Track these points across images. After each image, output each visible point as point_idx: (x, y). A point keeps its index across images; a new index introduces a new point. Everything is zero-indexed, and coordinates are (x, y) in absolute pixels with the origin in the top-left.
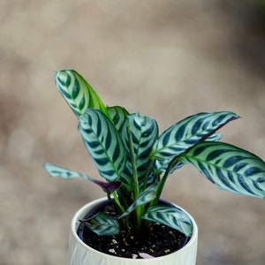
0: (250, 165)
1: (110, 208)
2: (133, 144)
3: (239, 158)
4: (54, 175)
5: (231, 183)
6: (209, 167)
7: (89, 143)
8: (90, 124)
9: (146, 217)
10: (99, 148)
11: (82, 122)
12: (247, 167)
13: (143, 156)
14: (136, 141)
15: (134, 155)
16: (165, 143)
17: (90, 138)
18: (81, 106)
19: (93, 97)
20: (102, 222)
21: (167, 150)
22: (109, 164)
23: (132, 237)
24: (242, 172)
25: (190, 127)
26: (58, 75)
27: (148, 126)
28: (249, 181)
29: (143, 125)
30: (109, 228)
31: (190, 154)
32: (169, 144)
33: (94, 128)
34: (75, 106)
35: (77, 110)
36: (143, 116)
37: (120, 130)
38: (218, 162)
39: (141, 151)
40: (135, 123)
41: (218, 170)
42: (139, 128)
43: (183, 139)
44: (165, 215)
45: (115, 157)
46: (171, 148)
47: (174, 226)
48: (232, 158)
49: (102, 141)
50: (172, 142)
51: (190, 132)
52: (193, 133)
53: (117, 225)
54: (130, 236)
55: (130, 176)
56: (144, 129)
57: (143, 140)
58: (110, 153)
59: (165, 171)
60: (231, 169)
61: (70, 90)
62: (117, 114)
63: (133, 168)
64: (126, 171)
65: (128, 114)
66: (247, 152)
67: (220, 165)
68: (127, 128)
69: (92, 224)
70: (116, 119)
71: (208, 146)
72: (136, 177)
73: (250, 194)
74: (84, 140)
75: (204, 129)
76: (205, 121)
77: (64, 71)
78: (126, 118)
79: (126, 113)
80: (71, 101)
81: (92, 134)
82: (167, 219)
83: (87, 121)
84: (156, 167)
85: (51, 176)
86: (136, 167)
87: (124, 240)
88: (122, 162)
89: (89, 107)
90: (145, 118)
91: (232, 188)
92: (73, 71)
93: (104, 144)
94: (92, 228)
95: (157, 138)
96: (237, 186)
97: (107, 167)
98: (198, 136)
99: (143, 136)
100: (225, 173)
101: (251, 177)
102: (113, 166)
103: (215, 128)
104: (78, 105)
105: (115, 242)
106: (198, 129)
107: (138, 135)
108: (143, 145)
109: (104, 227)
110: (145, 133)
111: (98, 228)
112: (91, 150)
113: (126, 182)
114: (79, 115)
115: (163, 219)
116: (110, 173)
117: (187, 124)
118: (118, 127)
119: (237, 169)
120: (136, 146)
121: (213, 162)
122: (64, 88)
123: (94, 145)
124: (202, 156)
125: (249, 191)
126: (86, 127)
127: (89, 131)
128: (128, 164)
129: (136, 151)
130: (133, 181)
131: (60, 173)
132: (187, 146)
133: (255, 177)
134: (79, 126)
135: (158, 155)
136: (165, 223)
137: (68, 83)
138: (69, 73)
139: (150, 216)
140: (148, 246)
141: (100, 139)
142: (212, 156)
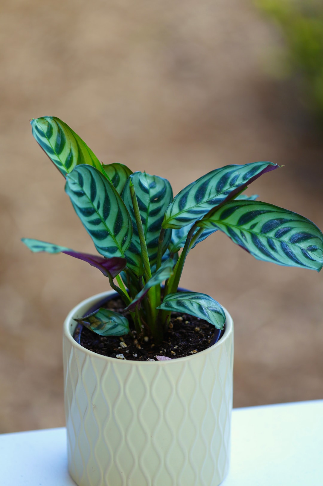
0: (297, 230)
1: (115, 304)
2: (139, 213)
3: (282, 221)
4: (36, 250)
5: (272, 252)
6: (242, 233)
7: (81, 210)
8: (81, 184)
9: (163, 307)
10: (94, 217)
11: (70, 182)
12: (293, 232)
13: (154, 228)
14: (143, 208)
15: (143, 227)
16: (181, 206)
17: (81, 203)
18: (69, 163)
19: (83, 151)
20: (104, 320)
21: (185, 215)
22: (109, 238)
23: (146, 339)
24: (286, 238)
25: (213, 184)
26: (35, 123)
27: (158, 189)
28: (296, 250)
29: (152, 187)
30: (115, 326)
31: (216, 217)
32: (187, 207)
33: (87, 190)
34: (60, 164)
35: (63, 168)
36: (151, 175)
37: (122, 194)
38: (253, 226)
39: (151, 221)
40: (141, 185)
41: (254, 237)
42: (146, 191)
43: (206, 199)
44: (187, 304)
45: (117, 229)
46: (189, 212)
47: (200, 315)
48: (272, 221)
49: (98, 207)
50: (190, 204)
51: (213, 190)
52: (218, 190)
53: (126, 323)
54: (143, 338)
55: (139, 254)
56: (153, 192)
57: (152, 207)
58: (110, 224)
59: (183, 245)
60: (271, 234)
61: (52, 143)
62: (116, 174)
63: (141, 243)
64: (132, 249)
65: (131, 173)
66: (291, 213)
67: (256, 230)
68: (131, 188)
69: (91, 323)
70: (116, 180)
71: (239, 207)
72: (147, 255)
73: (299, 266)
74: (74, 205)
75: (231, 185)
76: (233, 176)
77: (42, 118)
78: (128, 178)
79: (128, 171)
80: (54, 157)
81: (84, 198)
82: (190, 307)
83: (77, 181)
84: (172, 242)
85: (32, 252)
86: (145, 243)
87: (136, 342)
88: (126, 235)
89: (78, 163)
90: (154, 178)
91: (274, 259)
92: (55, 119)
93: (100, 211)
94: (92, 328)
95: (172, 200)
96: (280, 256)
97: (107, 243)
98: (224, 193)
99: (152, 201)
100: (263, 241)
101: (298, 244)
102: (115, 241)
103: (245, 182)
104: (63, 161)
105: (123, 345)
106: (224, 186)
107: (146, 199)
108: (154, 213)
109: (108, 326)
110: (155, 197)
111: (99, 327)
112: (85, 219)
113: (133, 264)
114: (66, 174)
115: (186, 307)
116: (112, 250)
117: (209, 181)
118: (119, 189)
119: (279, 235)
120: (144, 215)
121: (247, 227)
122: (44, 140)
123: (88, 212)
124: (232, 220)
125: (297, 262)
126: (76, 188)
127: (80, 194)
128: (135, 239)
129: (144, 221)
130: (142, 261)
131: (44, 247)
132: (209, 208)
133: (304, 245)
134: (66, 187)
135: (173, 222)
136: (187, 312)
137: (49, 135)
138: (49, 120)
139: (168, 305)
140: (168, 347)
141: (95, 204)
142: (244, 220)
